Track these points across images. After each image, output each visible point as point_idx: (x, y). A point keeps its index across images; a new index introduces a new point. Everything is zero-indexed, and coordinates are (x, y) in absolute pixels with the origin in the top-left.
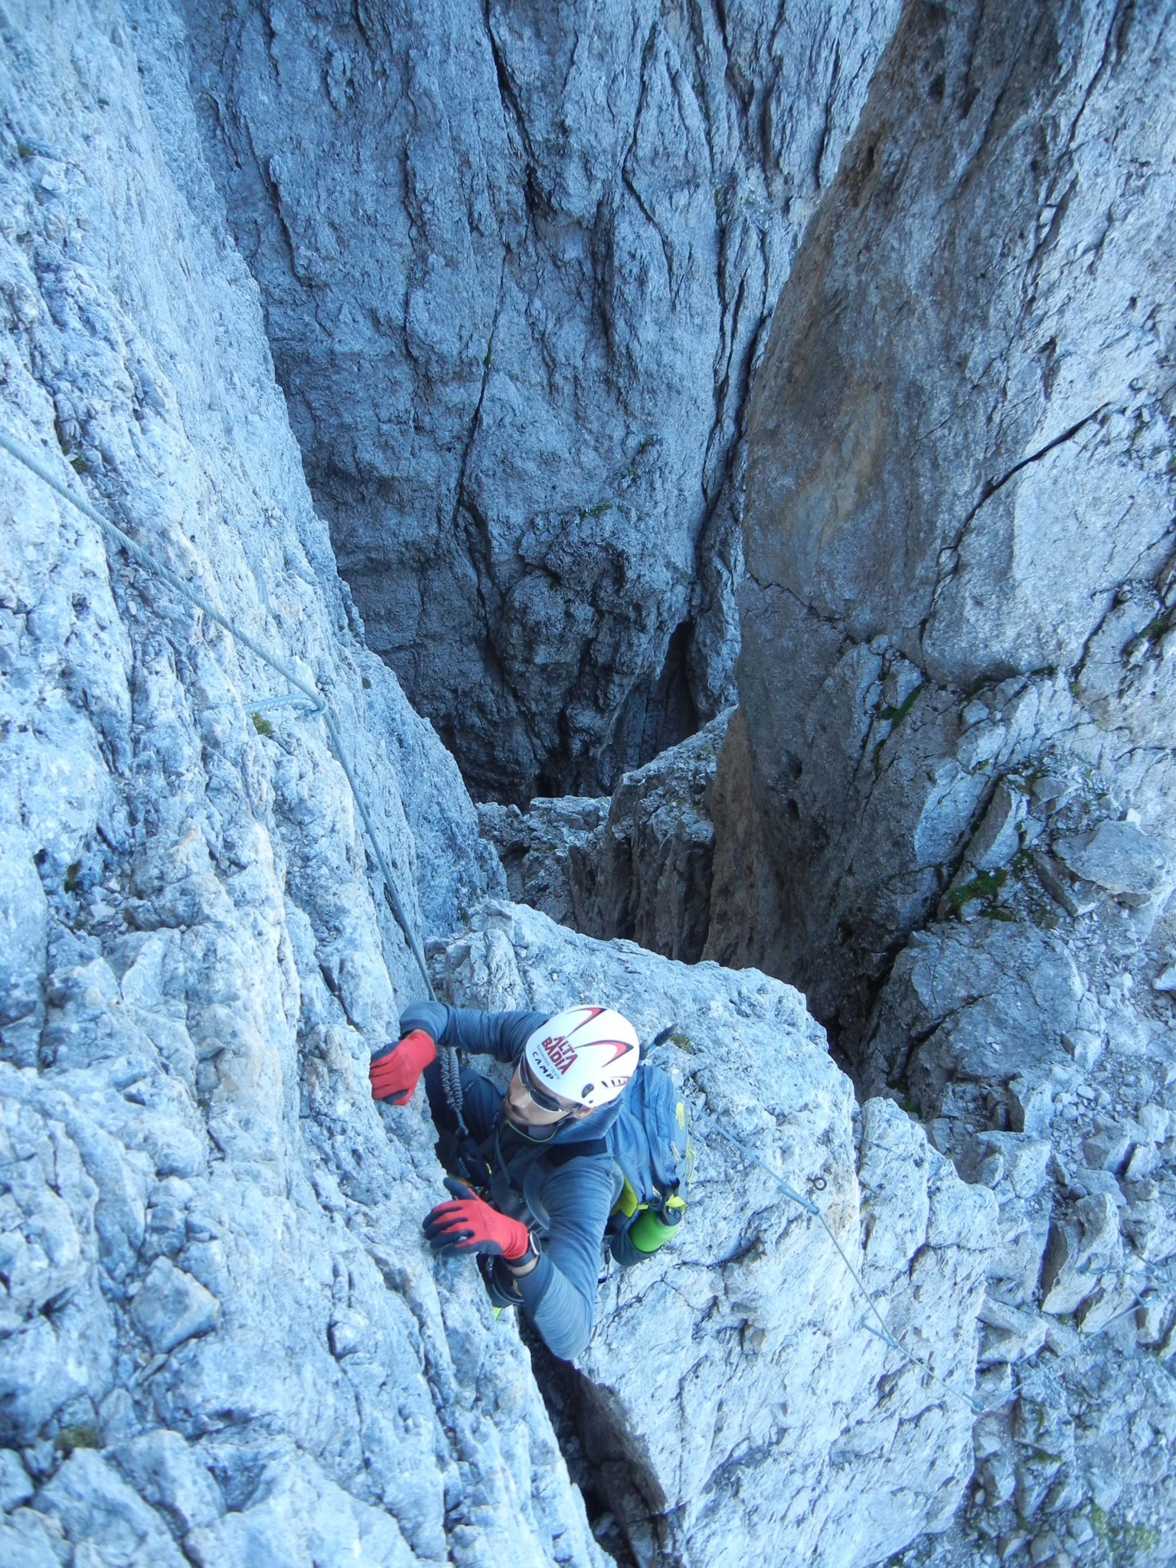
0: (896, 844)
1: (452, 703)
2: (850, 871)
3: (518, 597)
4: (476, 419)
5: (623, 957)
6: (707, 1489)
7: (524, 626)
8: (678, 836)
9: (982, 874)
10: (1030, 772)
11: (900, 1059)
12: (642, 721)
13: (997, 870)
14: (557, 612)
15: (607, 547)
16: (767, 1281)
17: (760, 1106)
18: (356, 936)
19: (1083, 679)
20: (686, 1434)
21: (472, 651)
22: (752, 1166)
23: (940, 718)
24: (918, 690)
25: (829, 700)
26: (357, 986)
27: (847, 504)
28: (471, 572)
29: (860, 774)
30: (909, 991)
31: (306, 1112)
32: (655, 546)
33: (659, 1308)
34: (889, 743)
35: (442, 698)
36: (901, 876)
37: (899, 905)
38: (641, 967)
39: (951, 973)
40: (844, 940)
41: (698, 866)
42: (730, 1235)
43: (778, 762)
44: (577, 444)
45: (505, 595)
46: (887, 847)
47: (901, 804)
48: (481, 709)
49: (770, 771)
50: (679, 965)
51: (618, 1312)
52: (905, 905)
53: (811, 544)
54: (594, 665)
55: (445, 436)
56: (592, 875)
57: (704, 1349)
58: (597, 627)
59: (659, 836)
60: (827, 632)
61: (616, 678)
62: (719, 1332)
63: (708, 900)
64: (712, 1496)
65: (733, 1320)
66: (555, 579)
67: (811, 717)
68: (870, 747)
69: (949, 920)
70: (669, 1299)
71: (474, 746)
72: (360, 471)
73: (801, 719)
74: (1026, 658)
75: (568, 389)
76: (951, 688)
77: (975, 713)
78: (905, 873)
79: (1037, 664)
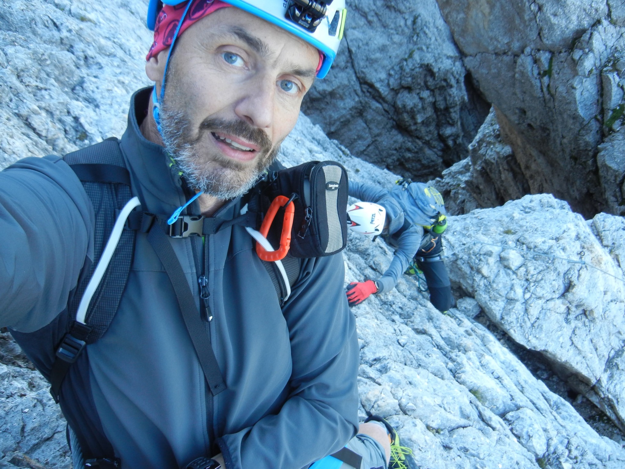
0: (574, 118)
1: (397, 154)
2: (563, 137)
3: (399, 104)
4: (350, 51)
5: (476, 216)
6: (605, 371)
7: (407, 112)
8: (499, 158)
9: (614, 111)
10: (612, 63)
11: (618, 194)
12: (470, 120)
13: (619, 105)
14: (416, 100)
15: (421, 66)
16: (582, 294)
17: (546, 239)
18: (374, 253)
19: (614, 17)
20: (583, 355)
21: (394, 132)
22: (554, 259)
23: (566, 65)
24: (551, 59)
25: (520, 82)
26: (380, 266)
27: (487, 10)
28: (378, 105)
29: (547, 101)
30: (608, 168)
31: (382, 303)
32: (439, 54)
33: (546, 318)
34: (551, 84)
35: (393, 155)
36: (583, 128)
37: (587, 139)
38: (484, 216)
39: (620, 153)
40: (575, 162)
41: (512, 163)
42: (560, 285)
43: (516, 113)
44: (390, 36)
45: (394, 106)
46: (571, 121)
47: (567, 103)
48: (409, 150)
49: (514, 118)
50: (498, 208)
51: (533, 325)
52: (590, 138)
53: (482, 31)
54: (441, 110)
55: (342, 64)
56: (477, 187)
57: (573, 325)
58: (434, 96)
59: (493, 161)
60: (506, 59)
61: (452, 110)
62: (576, 317)
63: (523, 174)
64: (609, 372)
65: (579, 311)
66: (409, 89)
67: (518, 91)
68: (545, 89)
69: (611, 134)
70: (549, 314)
71: (414, 164)
72: (321, 95)
73: (515, 94)
74: (586, 23)
75: (375, 19)
76: (563, 50)
77: (577, 54)
78: (584, 127)
79: (592, 22)
